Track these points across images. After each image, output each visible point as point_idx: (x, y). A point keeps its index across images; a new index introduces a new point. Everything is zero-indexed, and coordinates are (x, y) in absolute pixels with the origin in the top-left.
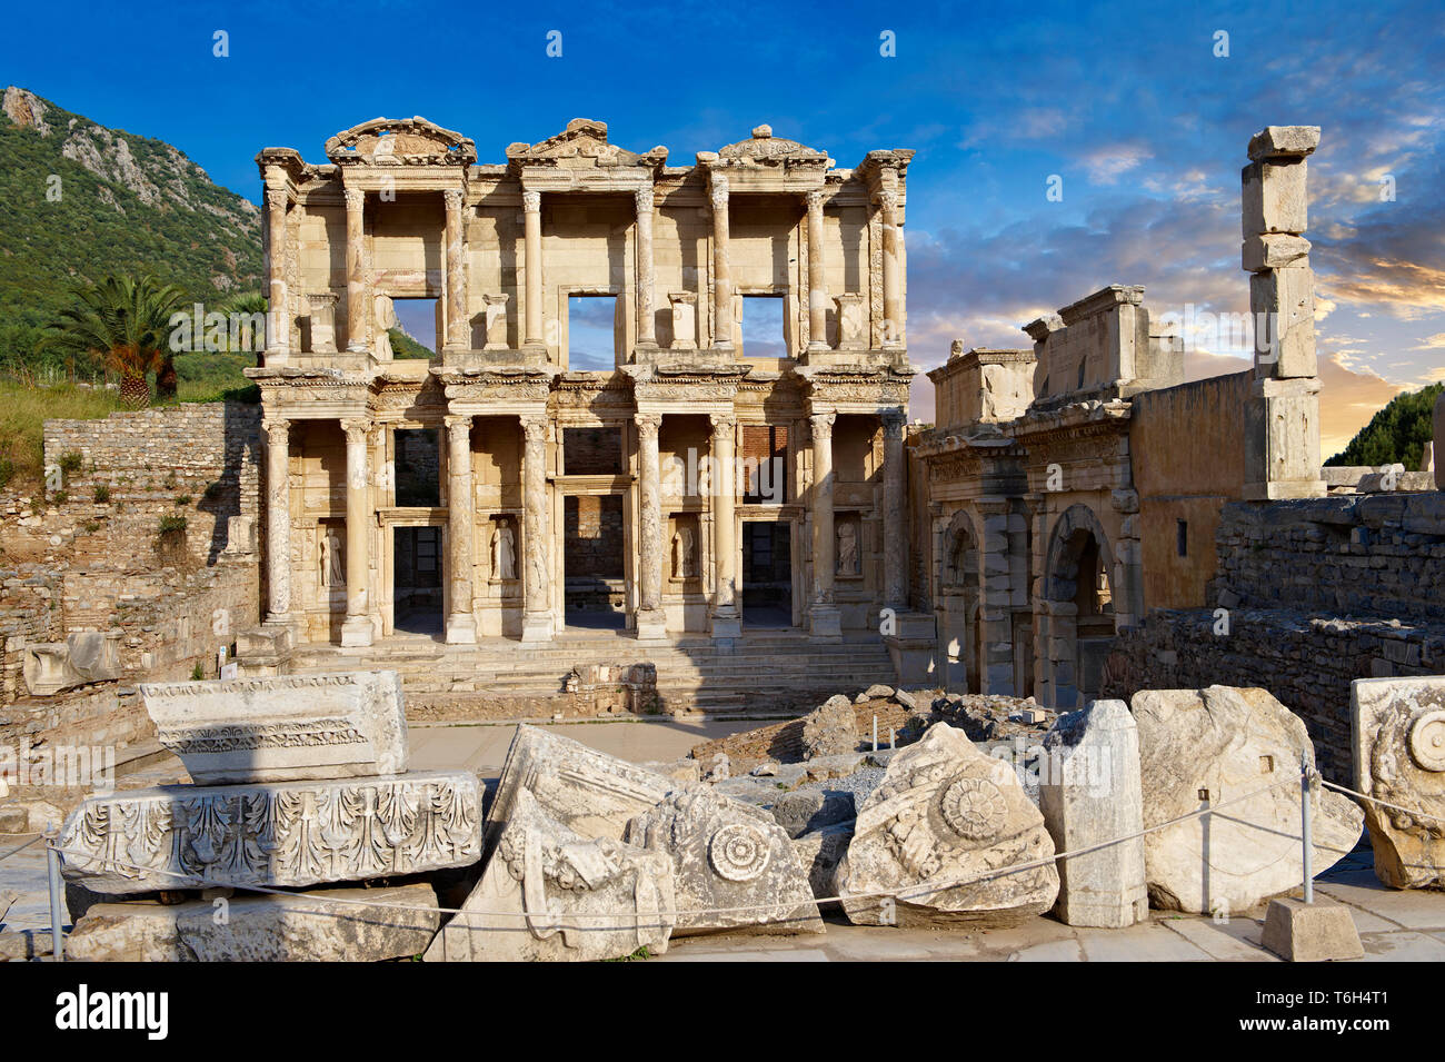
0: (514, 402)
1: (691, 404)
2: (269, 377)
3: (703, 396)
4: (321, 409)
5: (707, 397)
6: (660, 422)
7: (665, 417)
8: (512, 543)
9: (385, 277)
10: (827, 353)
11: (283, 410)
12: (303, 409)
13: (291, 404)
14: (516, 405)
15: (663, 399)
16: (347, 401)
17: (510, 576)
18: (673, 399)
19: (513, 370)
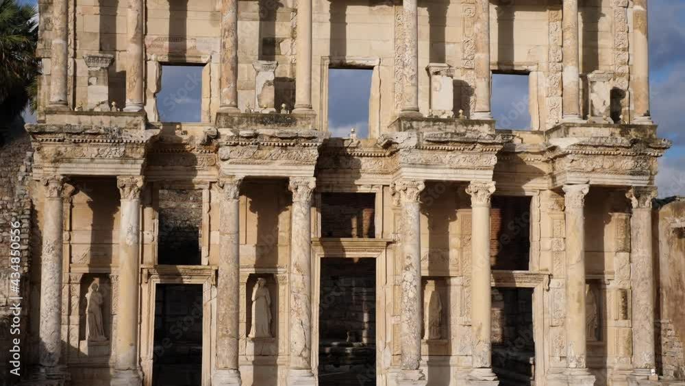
0: (285, 164)
1: (453, 171)
2: (50, 133)
3: (464, 164)
4: (99, 166)
5: (470, 164)
6: (422, 187)
7: (428, 183)
8: (269, 303)
9: (156, 43)
10: (582, 125)
11: (62, 165)
12: (82, 166)
13: (69, 160)
14: (287, 167)
15: (427, 165)
16: (125, 158)
17: (266, 333)
18: (435, 166)
19: (287, 133)
